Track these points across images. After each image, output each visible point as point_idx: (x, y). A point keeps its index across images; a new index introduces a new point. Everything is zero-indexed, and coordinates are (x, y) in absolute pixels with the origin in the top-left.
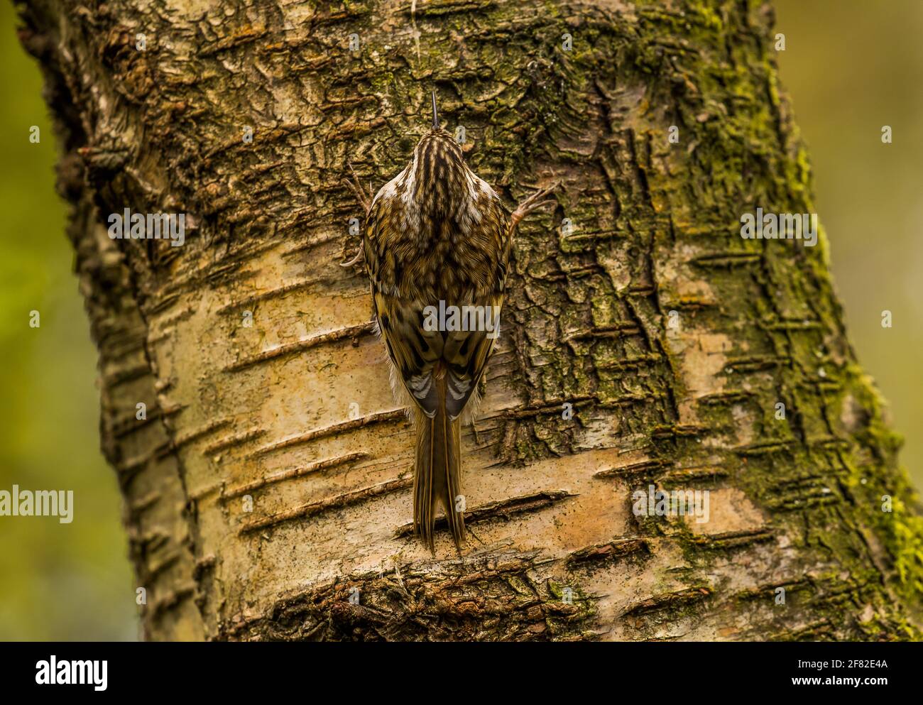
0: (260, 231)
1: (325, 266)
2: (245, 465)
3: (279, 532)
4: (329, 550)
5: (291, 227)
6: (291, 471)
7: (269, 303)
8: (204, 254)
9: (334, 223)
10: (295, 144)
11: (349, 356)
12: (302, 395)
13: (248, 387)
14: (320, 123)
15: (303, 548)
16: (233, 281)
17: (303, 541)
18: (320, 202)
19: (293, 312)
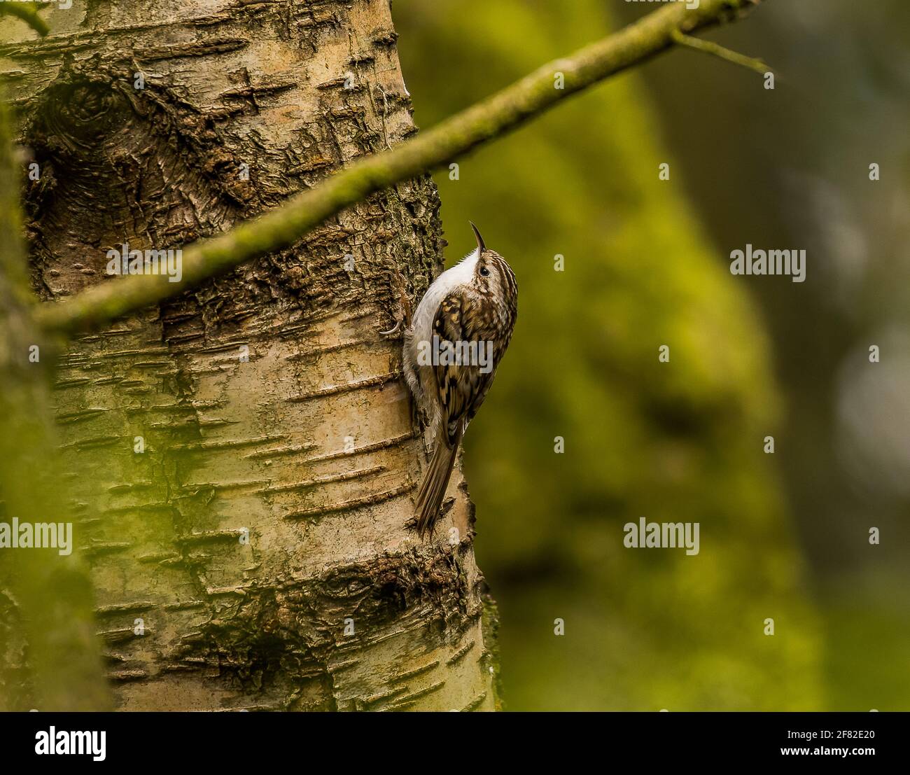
0: (327, 303)
1: (367, 332)
2: (296, 470)
3: (325, 519)
4: (364, 534)
5: (350, 302)
6: (337, 476)
7: (329, 355)
8: (279, 316)
9: (375, 302)
10: (352, 244)
11: (377, 397)
12: (346, 423)
13: (306, 414)
14: (366, 230)
15: (344, 531)
16: (301, 337)
17: (345, 527)
18: (367, 286)
19: (344, 363)
